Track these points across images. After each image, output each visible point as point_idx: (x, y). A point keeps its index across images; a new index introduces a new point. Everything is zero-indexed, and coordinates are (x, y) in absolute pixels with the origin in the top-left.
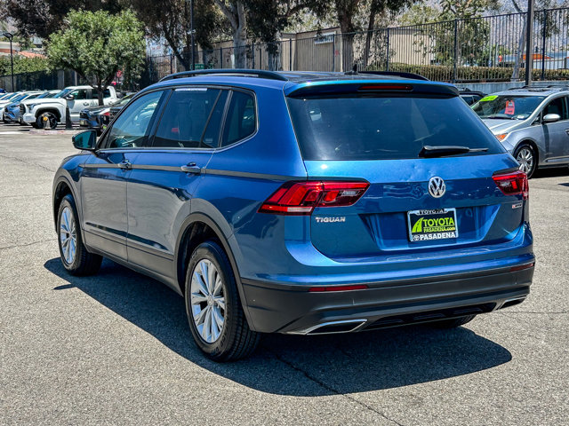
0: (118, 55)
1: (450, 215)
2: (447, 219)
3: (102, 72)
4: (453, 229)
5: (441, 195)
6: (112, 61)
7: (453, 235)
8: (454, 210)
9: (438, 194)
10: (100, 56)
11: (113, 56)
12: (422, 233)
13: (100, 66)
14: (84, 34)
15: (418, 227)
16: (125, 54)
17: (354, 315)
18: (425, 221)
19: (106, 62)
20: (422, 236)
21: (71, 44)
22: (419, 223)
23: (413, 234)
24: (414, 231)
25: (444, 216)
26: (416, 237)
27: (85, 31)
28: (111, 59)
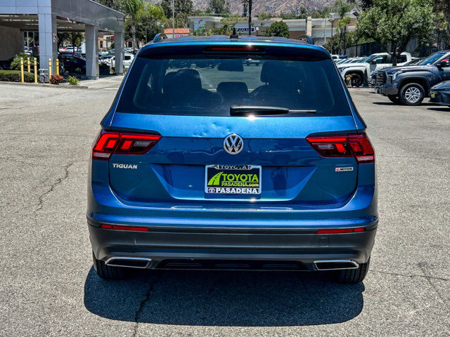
0: (409, 26)
1: (256, 171)
2: (250, 175)
3: (396, 42)
4: (257, 185)
5: (237, 152)
6: (404, 32)
7: (255, 191)
8: (260, 167)
9: (233, 151)
10: (394, 28)
11: (405, 27)
12: (220, 186)
13: (393, 37)
14: (385, 11)
15: (216, 180)
16: (416, 26)
17: (135, 254)
18: (225, 175)
19: (399, 33)
20: (218, 189)
21: (373, 19)
22: (218, 176)
23: (208, 186)
24: (210, 183)
25: (247, 172)
26: (212, 189)
27: (385, 8)
28: (402, 31)
